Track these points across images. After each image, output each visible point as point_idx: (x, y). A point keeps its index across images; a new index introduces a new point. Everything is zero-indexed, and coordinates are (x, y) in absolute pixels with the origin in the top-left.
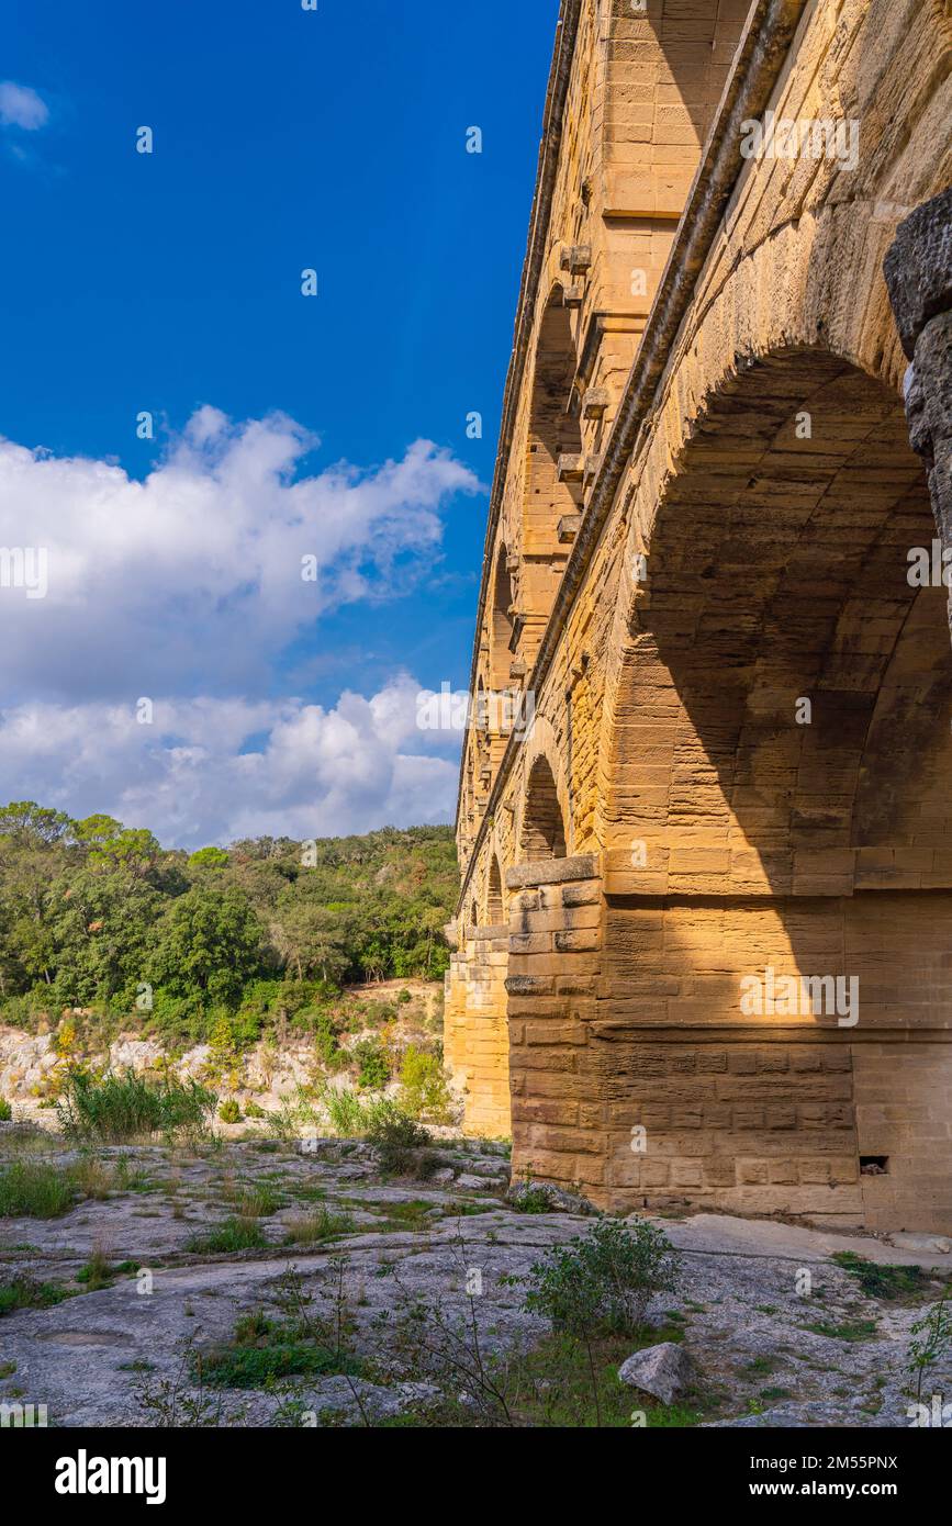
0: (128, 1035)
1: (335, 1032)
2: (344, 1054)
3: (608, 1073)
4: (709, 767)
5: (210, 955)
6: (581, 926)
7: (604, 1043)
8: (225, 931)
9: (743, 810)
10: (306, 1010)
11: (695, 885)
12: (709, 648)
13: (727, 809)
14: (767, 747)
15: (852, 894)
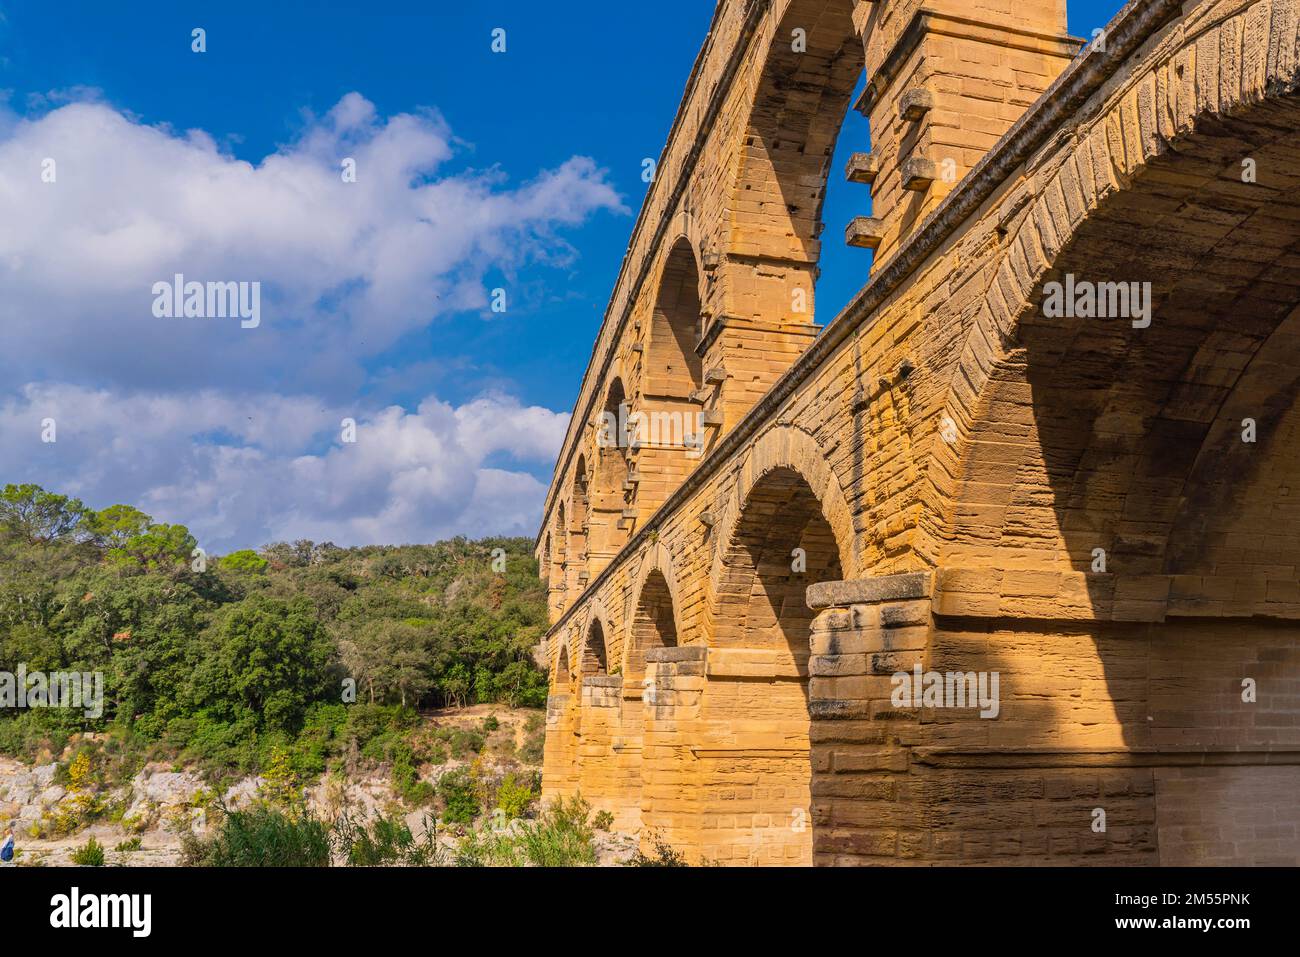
0: (158, 766)
1: (416, 762)
2: (426, 786)
3: (931, 800)
4: (1048, 489)
5: (270, 674)
6: (905, 647)
7: (928, 770)
8: (289, 648)
9: (1071, 534)
10: (381, 737)
11: (1024, 608)
12: (1074, 369)
13: (1057, 532)
14: (1103, 471)
15: (1163, 621)
